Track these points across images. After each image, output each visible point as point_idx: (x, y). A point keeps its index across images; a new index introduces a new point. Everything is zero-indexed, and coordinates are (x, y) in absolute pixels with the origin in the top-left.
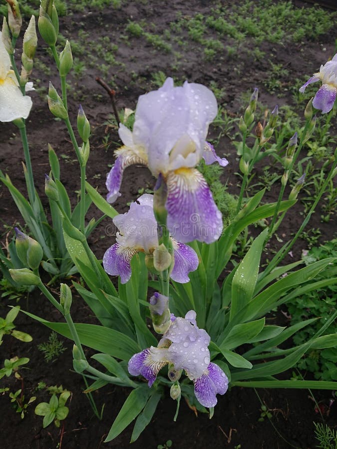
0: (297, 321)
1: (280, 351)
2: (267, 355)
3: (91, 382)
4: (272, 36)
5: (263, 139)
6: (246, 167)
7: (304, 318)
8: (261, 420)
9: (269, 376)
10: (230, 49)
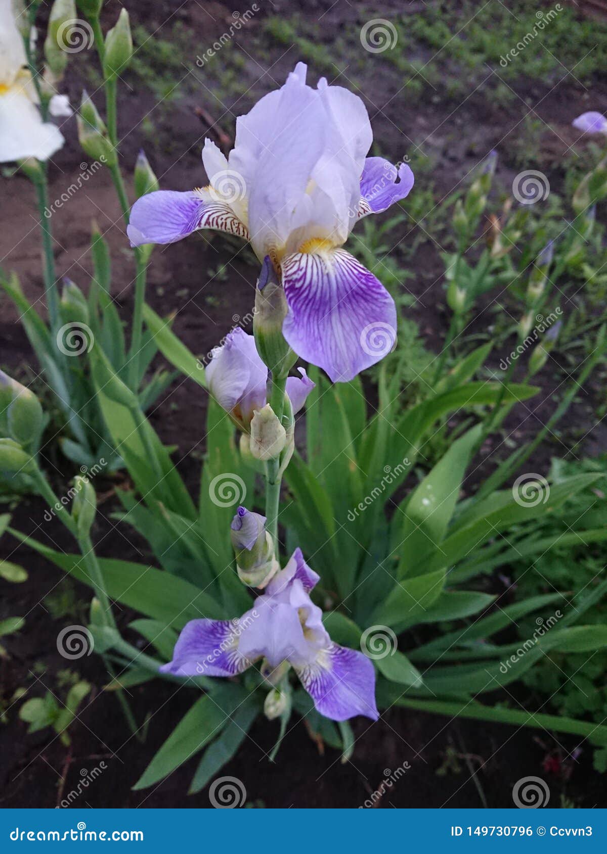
0: (528, 595)
1: (489, 649)
2: (464, 654)
3: (120, 670)
4: (534, 65)
5: (498, 247)
6: (459, 298)
7: (541, 591)
8: (441, 771)
9: (464, 695)
10: (452, 84)
